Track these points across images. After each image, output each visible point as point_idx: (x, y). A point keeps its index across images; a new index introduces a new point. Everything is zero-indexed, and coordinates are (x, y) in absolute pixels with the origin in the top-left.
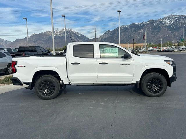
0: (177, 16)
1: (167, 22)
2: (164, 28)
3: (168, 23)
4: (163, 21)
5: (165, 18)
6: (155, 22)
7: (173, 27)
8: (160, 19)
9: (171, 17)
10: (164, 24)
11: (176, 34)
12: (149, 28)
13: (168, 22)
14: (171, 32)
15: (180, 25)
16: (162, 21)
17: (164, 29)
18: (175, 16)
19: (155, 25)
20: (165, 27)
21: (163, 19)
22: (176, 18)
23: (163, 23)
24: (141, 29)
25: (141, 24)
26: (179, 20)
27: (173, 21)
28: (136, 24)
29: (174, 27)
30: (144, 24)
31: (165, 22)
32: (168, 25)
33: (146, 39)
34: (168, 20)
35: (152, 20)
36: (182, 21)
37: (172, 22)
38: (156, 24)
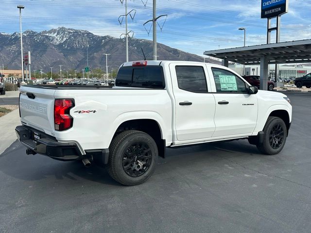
0: (72, 29)
1: (56, 37)
2: (51, 46)
3: (58, 39)
4: (50, 35)
5: (53, 31)
6: (36, 36)
7: (66, 47)
8: (45, 32)
9: (62, 31)
10: (52, 41)
11: (71, 58)
12: (27, 44)
13: (58, 37)
14: (64, 55)
15: (76, 45)
16: (47, 35)
17: (51, 49)
18: (69, 29)
19: (37, 41)
20: (54, 45)
21: (50, 32)
22: (70, 33)
23: (49, 39)
24: (12, 44)
25: (12, 35)
26: (75, 37)
27: (65, 37)
28: (3, 34)
29: (68, 47)
30: (17, 37)
31: (53, 38)
32: (58, 43)
33: (30, 63)
34: (58, 34)
35: (32, 31)
36: (80, 39)
37: (65, 39)
38: (38, 39)
